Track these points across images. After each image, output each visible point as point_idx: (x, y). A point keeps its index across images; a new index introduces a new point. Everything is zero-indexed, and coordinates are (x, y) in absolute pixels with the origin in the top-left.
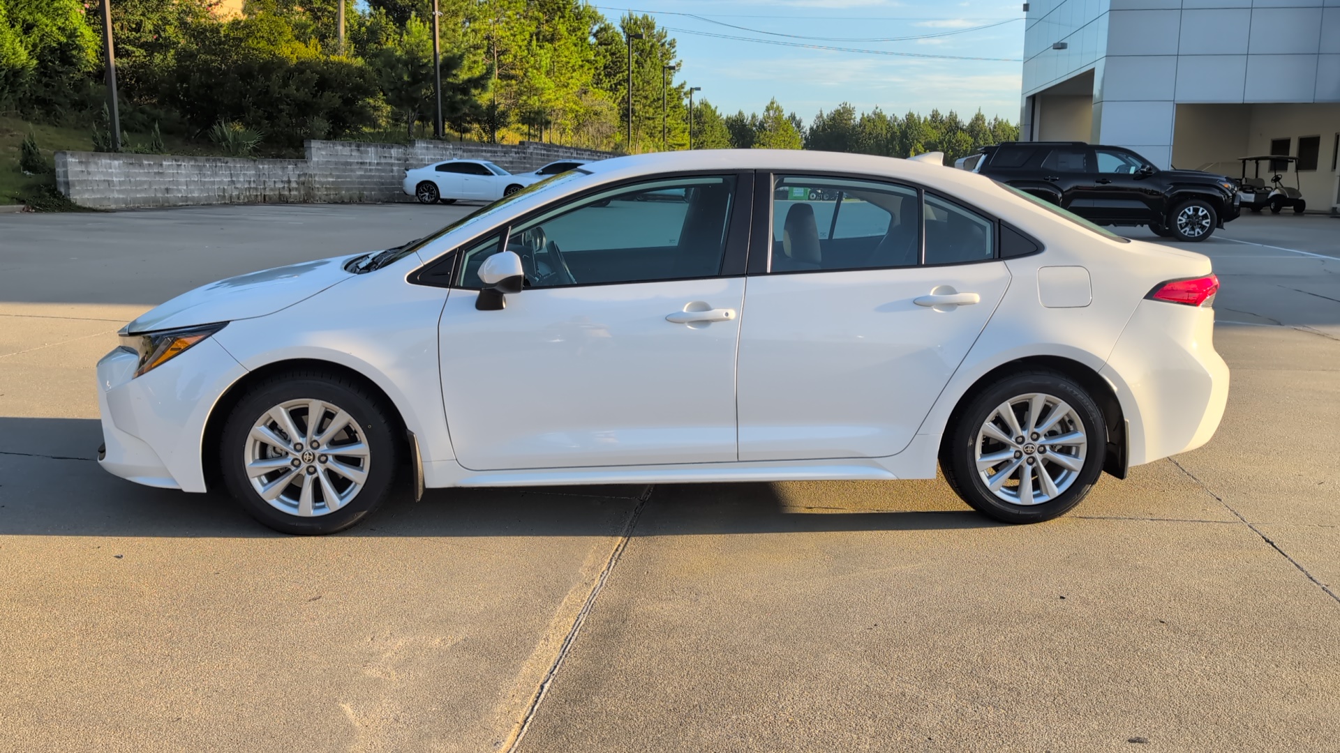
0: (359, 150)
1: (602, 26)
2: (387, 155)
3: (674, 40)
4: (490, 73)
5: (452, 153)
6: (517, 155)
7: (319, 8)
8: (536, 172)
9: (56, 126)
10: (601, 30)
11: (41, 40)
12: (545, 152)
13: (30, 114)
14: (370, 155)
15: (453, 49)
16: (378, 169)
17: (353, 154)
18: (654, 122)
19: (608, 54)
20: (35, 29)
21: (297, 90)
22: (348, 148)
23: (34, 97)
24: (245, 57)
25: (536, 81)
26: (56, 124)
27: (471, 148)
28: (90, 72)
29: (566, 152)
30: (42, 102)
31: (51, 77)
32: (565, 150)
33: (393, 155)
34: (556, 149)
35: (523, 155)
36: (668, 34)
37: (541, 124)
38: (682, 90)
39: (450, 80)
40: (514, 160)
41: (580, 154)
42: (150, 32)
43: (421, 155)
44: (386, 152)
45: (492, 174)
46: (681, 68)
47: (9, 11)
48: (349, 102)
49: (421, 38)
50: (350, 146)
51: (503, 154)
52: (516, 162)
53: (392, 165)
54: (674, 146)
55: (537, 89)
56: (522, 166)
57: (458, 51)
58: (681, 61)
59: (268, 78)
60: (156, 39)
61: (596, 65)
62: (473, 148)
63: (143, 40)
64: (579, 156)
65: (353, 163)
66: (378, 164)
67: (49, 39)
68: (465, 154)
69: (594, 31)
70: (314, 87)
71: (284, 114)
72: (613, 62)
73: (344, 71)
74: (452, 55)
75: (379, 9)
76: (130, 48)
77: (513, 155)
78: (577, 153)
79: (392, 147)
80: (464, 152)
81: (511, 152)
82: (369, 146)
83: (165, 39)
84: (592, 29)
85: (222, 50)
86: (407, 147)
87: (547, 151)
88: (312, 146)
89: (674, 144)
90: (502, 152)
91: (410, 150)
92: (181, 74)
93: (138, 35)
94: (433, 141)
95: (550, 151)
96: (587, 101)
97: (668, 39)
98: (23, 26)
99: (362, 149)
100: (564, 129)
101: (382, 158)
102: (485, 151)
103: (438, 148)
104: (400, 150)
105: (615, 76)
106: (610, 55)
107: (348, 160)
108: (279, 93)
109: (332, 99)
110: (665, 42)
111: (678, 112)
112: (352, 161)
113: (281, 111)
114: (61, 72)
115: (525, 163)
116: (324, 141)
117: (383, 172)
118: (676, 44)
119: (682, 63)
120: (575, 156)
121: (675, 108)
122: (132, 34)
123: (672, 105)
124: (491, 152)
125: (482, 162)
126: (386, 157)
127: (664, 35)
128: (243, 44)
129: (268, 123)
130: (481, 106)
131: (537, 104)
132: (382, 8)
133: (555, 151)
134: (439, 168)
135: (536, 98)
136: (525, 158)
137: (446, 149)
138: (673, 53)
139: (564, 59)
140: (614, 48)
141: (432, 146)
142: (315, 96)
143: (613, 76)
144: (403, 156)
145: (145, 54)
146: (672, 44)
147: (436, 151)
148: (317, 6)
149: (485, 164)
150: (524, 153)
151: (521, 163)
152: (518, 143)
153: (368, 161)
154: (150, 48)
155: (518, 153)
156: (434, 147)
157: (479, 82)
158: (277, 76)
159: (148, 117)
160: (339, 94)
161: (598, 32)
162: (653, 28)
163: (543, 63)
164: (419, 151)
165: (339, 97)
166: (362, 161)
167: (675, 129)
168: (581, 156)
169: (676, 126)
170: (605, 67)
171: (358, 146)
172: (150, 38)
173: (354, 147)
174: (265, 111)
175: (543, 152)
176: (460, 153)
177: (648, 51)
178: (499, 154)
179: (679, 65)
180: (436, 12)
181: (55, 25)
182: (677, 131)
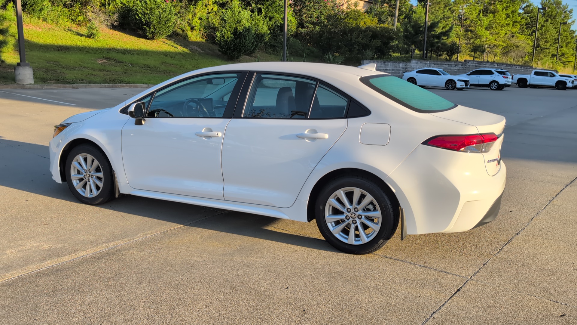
0: (385, 64)
1: (528, 4)
2: (397, 66)
3: (572, 9)
4: (451, 29)
5: (429, 65)
6: (462, 66)
7: (394, 4)
8: (467, 74)
9: (276, 55)
10: (527, 6)
11: (275, 23)
12: (478, 65)
13: (268, 51)
14: (389, 66)
15: (434, 19)
16: (393, 72)
17: (382, 66)
18: (549, 50)
19: (528, 18)
20: (273, 19)
21: (362, 39)
22: (380, 63)
23: (270, 45)
24: (344, 26)
25: (480, 32)
26: (276, 54)
27: (438, 63)
28: (292, 34)
29: (491, 65)
30: (272, 46)
31: (277, 37)
32: (490, 64)
33: (400, 66)
34: (485, 63)
35: (465, 66)
36: (569, 7)
37: (480, 52)
38: (574, 34)
39: (433, 33)
40: (460, 69)
41: (499, 66)
42: (315, 17)
43: (413, 66)
44: (397, 65)
45: (441, 75)
46: (575, 23)
47: (265, 13)
48: (386, 44)
49: (421, 15)
50: (381, 62)
51: (455, 66)
52: (461, 69)
53: (399, 70)
54: (566, 62)
55: (480, 36)
56: (464, 71)
57: (437, 20)
58: (575, 20)
59: (351, 35)
60: (318, 21)
61: (521, 23)
62: (440, 63)
63: (312, 21)
64: (498, 67)
65: (381, 69)
66: (393, 70)
67: (277, 23)
68: (435, 66)
69: (523, 7)
70: (370, 38)
71: (356, 49)
72: (532, 22)
73: (384, 31)
74: (434, 22)
75: (421, 3)
76: (307, 24)
77: (460, 66)
78: (498, 66)
79: (400, 63)
80: (434, 65)
81: (459, 65)
82: (389, 62)
83: (321, 20)
84: (522, 6)
85: (336, 24)
86: (407, 63)
87: (479, 64)
88: (364, 62)
89: (566, 61)
90: (454, 65)
91: (409, 64)
92: (321, 34)
93: (311, 19)
94: (420, 60)
95: (481, 64)
96: (514, 40)
97: (569, 9)
98: (269, 18)
99: (386, 63)
100: (496, 54)
101: (395, 67)
102: (445, 64)
103: (422, 63)
104: (404, 64)
105: (532, 28)
106: (530, 18)
107: (380, 68)
108: (355, 41)
109: (377, 43)
110: (567, 10)
111: (570, 45)
112: (381, 68)
113: (355, 48)
114: (280, 35)
115: (465, 70)
116: (370, 60)
117: (395, 74)
118: (573, 11)
119: (575, 21)
120: (496, 66)
121: (569, 43)
122: (309, 19)
123: (567, 41)
124: (448, 65)
125: (437, 69)
126: (397, 67)
127: (566, 7)
128: (344, 21)
129: (349, 53)
130: (447, 44)
131: (479, 43)
132: (422, 2)
133: (485, 64)
134: (418, 72)
135: (479, 40)
136: (466, 67)
137: (426, 64)
138: (571, 16)
139: (498, 21)
140: (532, 15)
141: (419, 62)
142: (370, 41)
143: (530, 29)
144: (405, 67)
145: (313, 27)
146: (571, 12)
147: (421, 64)
148: (393, 4)
149: (438, 70)
150: (466, 65)
151: (464, 70)
152: (463, 61)
153: (388, 69)
154: (314, 24)
155: (463, 65)
156: (420, 63)
157: (446, 34)
158: (355, 34)
159: (310, 51)
160: (380, 40)
161: (525, 7)
162: (561, 4)
163: (485, 24)
164: (413, 65)
165: (380, 42)
166: (386, 69)
167: (567, 54)
168: (500, 67)
169: (568, 52)
170: (526, 24)
171: (385, 62)
172: (315, 20)
173: (382, 63)
174: (348, 48)
175: (476, 65)
176: (433, 65)
177: (554, 16)
178: (452, 66)
179: (573, 22)
180: (428, 3)
181: (280, 17)
182: (569, 55)
